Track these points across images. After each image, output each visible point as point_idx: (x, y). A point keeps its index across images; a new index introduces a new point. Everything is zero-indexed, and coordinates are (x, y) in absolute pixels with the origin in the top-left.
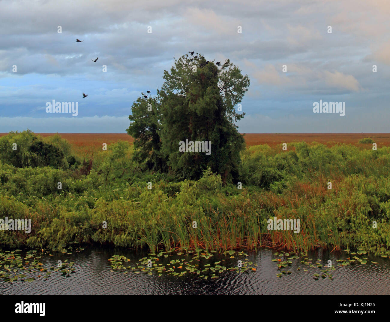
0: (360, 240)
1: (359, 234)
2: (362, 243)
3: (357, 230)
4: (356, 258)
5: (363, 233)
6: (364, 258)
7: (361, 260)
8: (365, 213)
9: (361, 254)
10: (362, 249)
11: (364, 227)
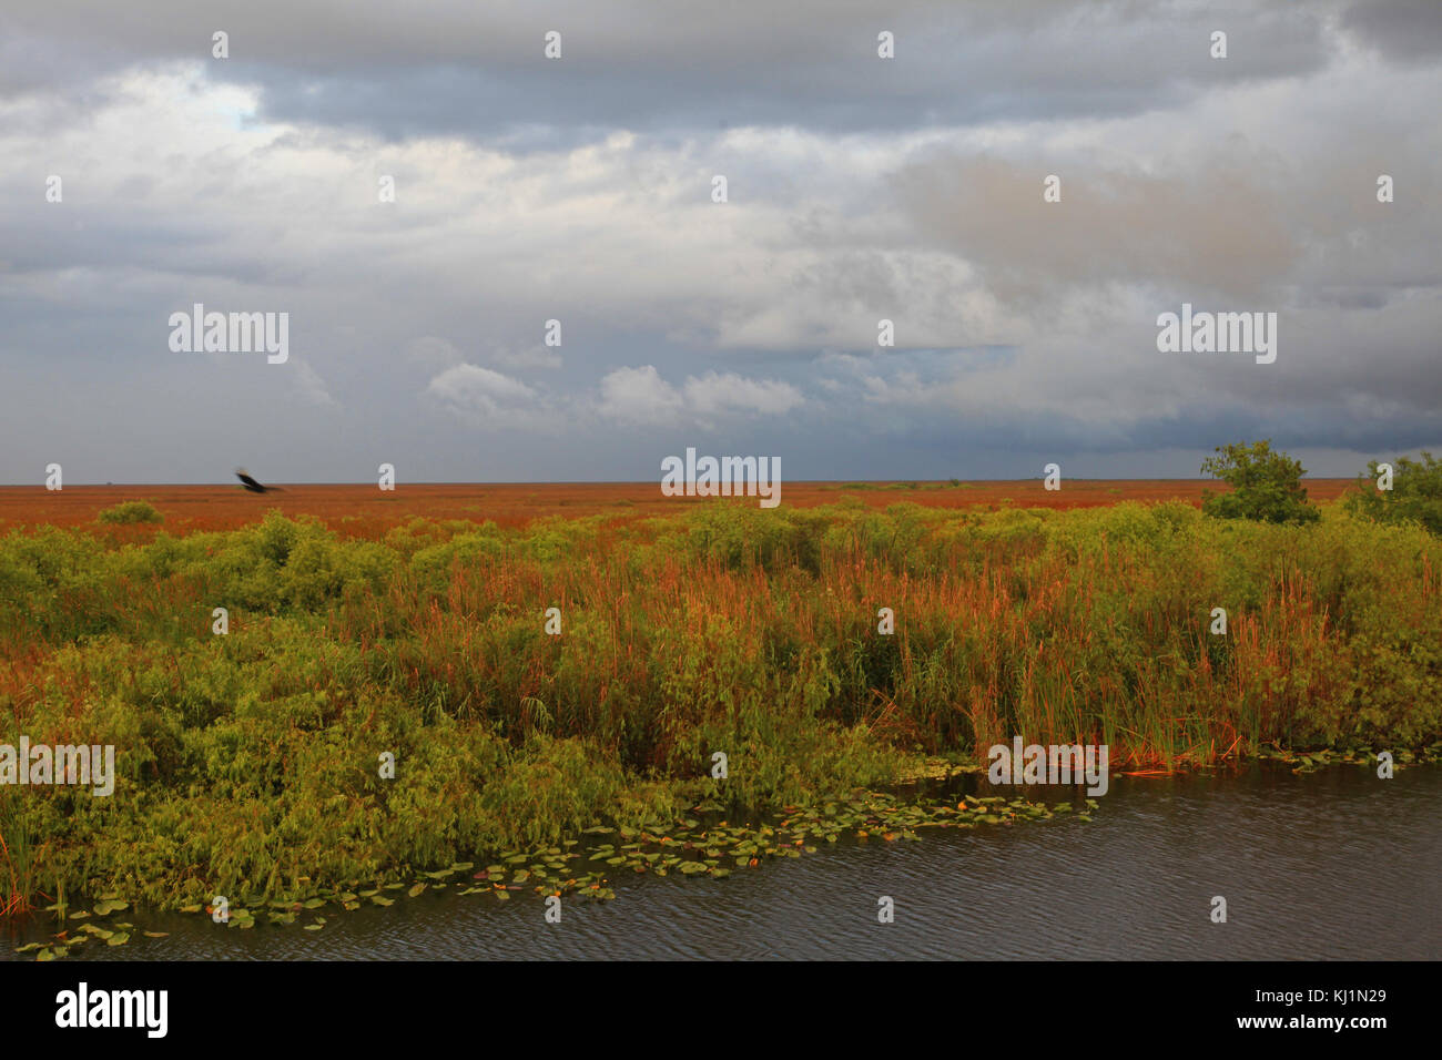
0: (105, 866)
1: (102, 846)
2: (114, 873)
3: (98, 832)
4: (90, 928)
5: (118, 840)
6: (119, 925)
7: (107, 935)
8: (128, 771)
9: (107, 911)
10: (115, 895)
11: (125, 818)
